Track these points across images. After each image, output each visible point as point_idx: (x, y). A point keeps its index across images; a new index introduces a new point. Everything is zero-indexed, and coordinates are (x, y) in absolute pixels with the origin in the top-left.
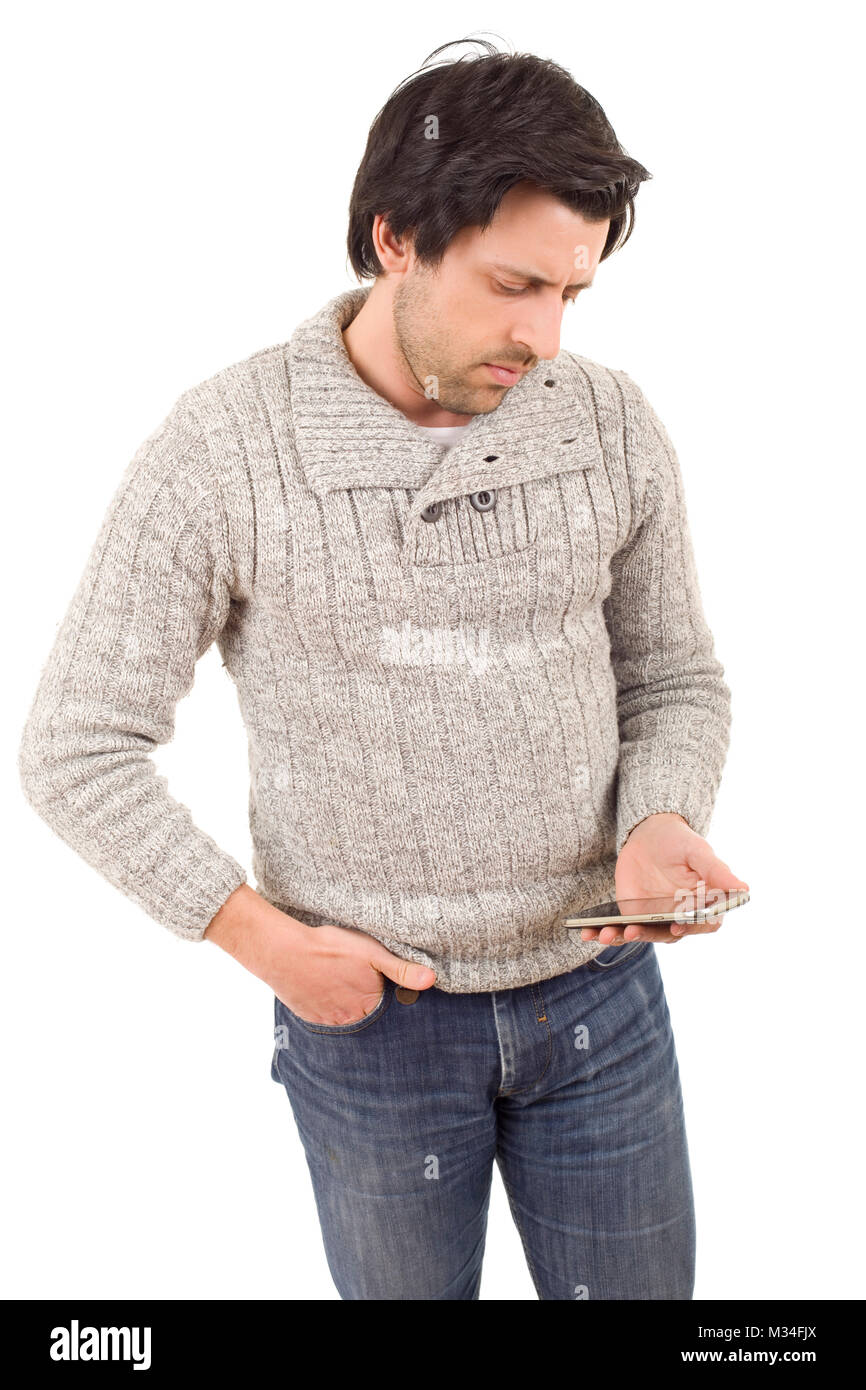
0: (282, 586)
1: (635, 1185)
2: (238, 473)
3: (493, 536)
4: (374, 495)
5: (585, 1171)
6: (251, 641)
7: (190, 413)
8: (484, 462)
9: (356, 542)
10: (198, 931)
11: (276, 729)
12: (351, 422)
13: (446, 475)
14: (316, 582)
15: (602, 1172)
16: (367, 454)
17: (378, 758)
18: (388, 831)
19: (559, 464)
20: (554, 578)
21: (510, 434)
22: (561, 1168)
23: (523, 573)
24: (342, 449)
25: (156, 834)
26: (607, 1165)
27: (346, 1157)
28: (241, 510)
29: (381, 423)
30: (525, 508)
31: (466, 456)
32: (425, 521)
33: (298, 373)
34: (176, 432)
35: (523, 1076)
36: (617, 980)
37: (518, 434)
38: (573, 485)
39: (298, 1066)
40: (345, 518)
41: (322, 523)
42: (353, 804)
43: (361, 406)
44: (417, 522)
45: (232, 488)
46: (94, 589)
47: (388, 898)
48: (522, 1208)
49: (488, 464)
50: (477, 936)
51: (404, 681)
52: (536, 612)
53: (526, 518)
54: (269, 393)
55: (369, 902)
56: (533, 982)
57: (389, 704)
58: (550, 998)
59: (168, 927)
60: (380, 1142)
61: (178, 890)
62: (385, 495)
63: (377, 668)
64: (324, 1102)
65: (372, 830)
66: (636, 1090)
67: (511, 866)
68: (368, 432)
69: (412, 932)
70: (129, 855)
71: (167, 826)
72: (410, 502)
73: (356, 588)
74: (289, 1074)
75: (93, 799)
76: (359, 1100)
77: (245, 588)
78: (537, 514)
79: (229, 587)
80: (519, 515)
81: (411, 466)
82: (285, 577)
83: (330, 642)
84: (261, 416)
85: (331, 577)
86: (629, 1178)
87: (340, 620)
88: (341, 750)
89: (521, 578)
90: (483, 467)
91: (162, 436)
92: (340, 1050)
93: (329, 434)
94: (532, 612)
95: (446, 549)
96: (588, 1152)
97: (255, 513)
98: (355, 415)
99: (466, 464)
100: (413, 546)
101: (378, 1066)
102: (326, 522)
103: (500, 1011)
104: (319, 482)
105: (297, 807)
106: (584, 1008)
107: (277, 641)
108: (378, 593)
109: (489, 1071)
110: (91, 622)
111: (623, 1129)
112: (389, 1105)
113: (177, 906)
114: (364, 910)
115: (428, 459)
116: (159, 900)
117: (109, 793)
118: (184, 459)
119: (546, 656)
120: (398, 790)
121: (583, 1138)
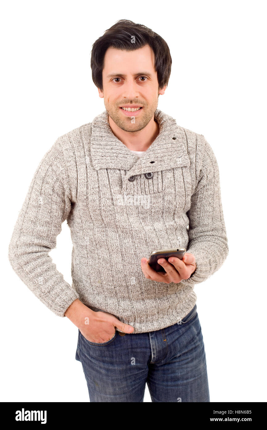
0: (85, 199)
1: (191, 391)
2: (73, 163)
3: (151, 187)
4: (115, 171)
5: (175, 387)
6: (75, 217)
7: (59, 144)
8: (150, 163)
9: (108, 186)
10: (63, 313)
11: (83, 245)
12: (108, 147)
13: (137, 167)
14: (95, 198)
15: (181, 387)
16: (113, 158)
17: (114, 256)
18: (117, 279)
19: (175, 165)
20: (170, 202)
21: (159, 154)
22: (168, 386)
23: (160, 200)
24: (105, 156)
25: (51, 281)
26: (182, 385)
27: (101, 384)
28: (73, 174)
29: (118, 148)
30: (162, 179)
31: (144, 161)
32: (130, 181)
33: (94, 131)
34: (54, 150)
35: (158, 358)
36: (187, 327)
37: (162, 155)
38: (178, 172)
39: (87, 355)
40: (105, 178)
41: (98, 179)
42: (106, 270)
43: (113, 142)
44: (127, 181)
45: (70, 167)
46: (29, 200)
47: (116, 300)
48: (155, 399)
49: (151, 164)
50: (145, 314)
51: (122, 232)
52: (164, 213)
53: (162, 182)
54: (84, 137)
55: (110, 301)
56: (162, 328)
57: (118, 239)
58: (167, 334)
59: (53, 311)
60: (113, 380)
61: (57, 299)
62: (118, 172)
63: (114, 227)
64: (95, 367)
65: (111, 279)
66: (192, 361)
67: (156, 292)
68: (114, 151)
69: (124, 311)
70: (42, 287)
71: (54, 279)
72: (125, 175)
73: (108, 201)
74: (83, 357)
75: (31, 269)
76: (106, 366)
77: (74, 199)
78: (166, 181)
79: (69, 199)
80: (160, 181)
81: (126, 163)
82: (86, 196)
83: (100, 218)
84: (81, 144)
85: (100, 197)
86: (189, 389)
87: (103, 211)
88: (103, 253)
89: (159, 201)
90: (150, 165)
91: (50, 151)
92: (101, 351)
93: (101, 151)
94: (163, 213)
95: (136, 191)
96: (176, 381)
97: (77, 176)
98: (110, 145)
99: (144, 164)
100: (125, 189)
101: (113, 356)
102: (99, 179)
103: (152, 338)
104: (96, 166)
105: (88, 270)
106: (177, 336)
107: (84, 217)
108: (115, 203)
109: (148, 357)
110: (28, 210)
111: (187, 373)
112: (116, 368)
113: (56, 304)
114: (109, 304)
115: (132, 161)
116: (50, 302)
117: (36, 267)
118: (56, 158)
119: (167, 227)
120: (120, 266)
121: (175, 376)
